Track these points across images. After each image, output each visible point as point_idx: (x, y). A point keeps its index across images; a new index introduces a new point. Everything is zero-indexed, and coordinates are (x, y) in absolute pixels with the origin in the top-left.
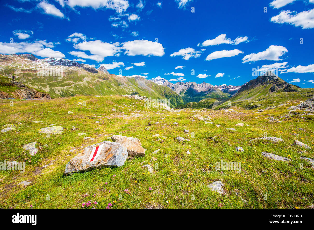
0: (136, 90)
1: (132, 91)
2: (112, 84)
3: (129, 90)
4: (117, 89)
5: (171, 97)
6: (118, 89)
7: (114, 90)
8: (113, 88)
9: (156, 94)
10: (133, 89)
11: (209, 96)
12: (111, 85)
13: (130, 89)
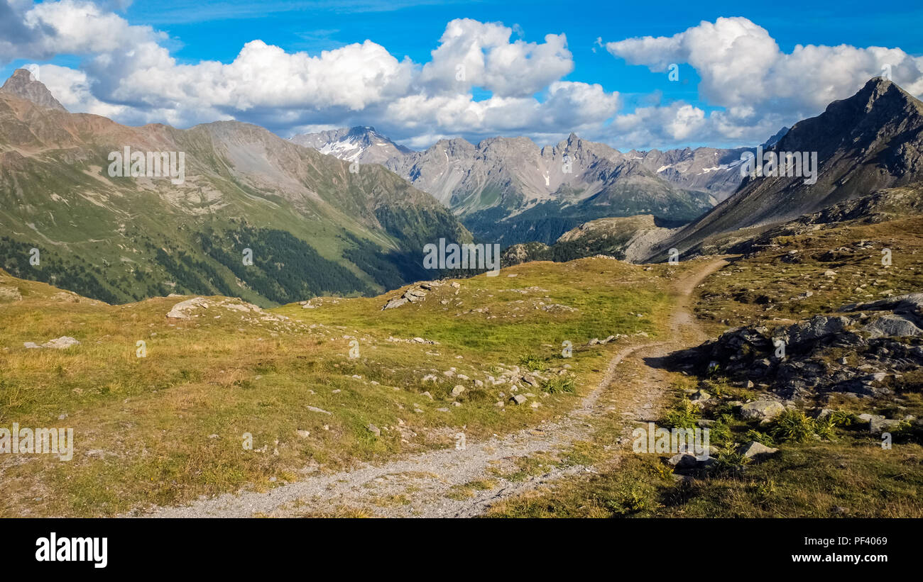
0: (225, 193)
1: (203, 199)
2: (89, 170)
3: (186, 197)
4: (120, 195)
5: (410, 224)
6: (122, 192)
7: (104, 199)
8: (96, 191)
9: (330, 209)
10: (204, 189)
11: (604, 208)
12: (85, 172)
13: (187, 191)
